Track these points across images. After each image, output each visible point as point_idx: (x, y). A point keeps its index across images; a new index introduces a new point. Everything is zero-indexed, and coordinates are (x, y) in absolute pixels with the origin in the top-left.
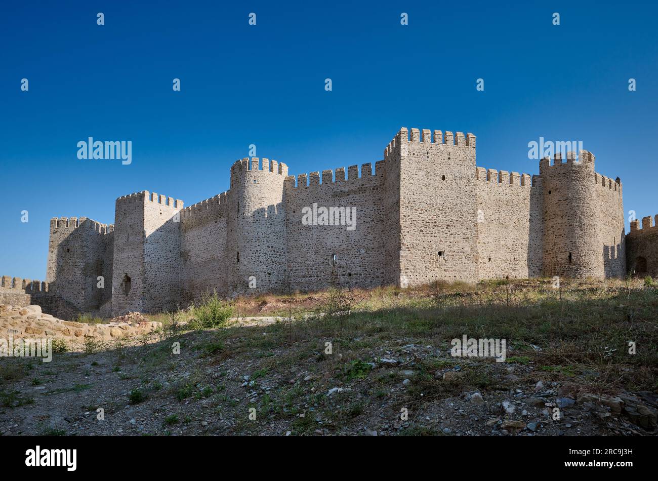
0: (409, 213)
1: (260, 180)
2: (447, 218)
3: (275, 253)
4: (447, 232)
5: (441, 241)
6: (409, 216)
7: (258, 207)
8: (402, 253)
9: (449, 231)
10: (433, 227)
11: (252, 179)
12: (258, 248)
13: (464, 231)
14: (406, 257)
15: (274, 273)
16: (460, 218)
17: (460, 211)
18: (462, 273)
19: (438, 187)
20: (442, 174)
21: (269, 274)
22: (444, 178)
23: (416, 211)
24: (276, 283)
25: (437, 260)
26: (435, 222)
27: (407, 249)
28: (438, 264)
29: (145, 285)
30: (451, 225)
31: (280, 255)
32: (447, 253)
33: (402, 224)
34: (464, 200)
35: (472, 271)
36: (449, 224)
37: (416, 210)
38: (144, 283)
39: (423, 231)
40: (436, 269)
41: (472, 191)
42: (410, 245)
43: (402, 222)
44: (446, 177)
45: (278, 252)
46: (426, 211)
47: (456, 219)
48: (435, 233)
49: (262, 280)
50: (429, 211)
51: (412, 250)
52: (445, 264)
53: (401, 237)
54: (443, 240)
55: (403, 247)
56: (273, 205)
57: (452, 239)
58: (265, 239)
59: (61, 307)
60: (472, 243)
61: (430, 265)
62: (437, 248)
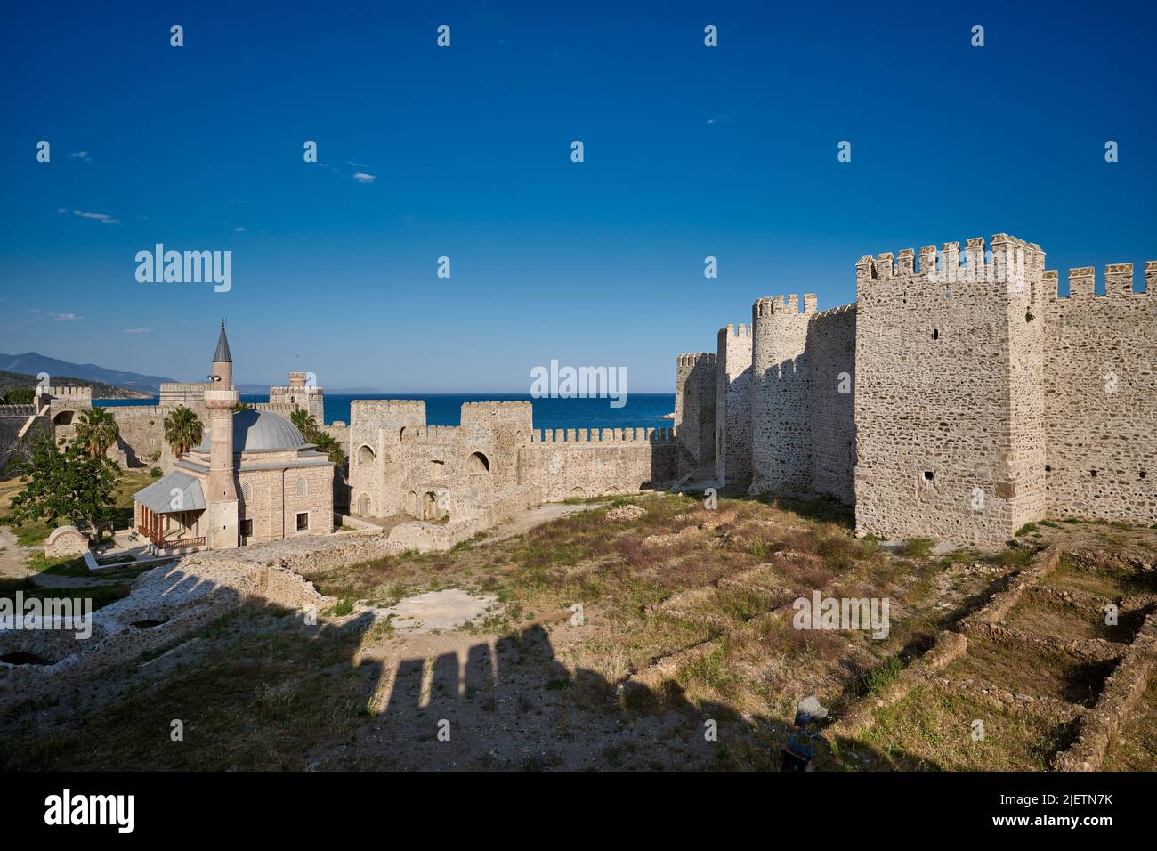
0: (870, 402)
1: (771, 329)
2: (942, 410)
3: (792, 431)
4: (942, 436)
5: (928, 453)
6: (870, 409)
7: (769, 366)
8: (858, 471)
9: (945, 435)
10: (914, 426)
11: (762, 328)
12: (769, 425)
13: (977, 435)
14: (865, 478)
15: (789, 460)
16: (969, 409)
17: (969, 395)
18: (972, 516)
19: (923, 354)
20: (932, 329)
21: (782, 462)
22: (936, 335)
23: (882, 400)
24: (793, 475)
25: (921, 488)
26: (918, 418)
27: (867, 465)
28: (922, 494)
29: (729, 445)
30: (948, 422)
31: (800, 433)
32: (938, 476)
33: (859, 422)
34: (977, 373)
35: (994, 514)
36: (946, 421)
37: (881, 398)
38: (728, 442)
39: (893, 435)
40: (919, 503)
41: (996, 355)
42: (872, 458)
43: (858, 419)
44: (939, 332)
45: (796, 430)
46: (901, 398)
47: (960, 412)
48: (917, 438)
49: (773, 471)
50: (906, 398)
51: (874, 467)
52: (936, 497)
53: (858, 445)
54: (932, 451)
55: (861, 463)
56: (791, 360)
57: (951, 450)
58: (776, 413)
59: (681, 459)
60: (994, 458)
61: (908, 496)
62: (919, 465)
